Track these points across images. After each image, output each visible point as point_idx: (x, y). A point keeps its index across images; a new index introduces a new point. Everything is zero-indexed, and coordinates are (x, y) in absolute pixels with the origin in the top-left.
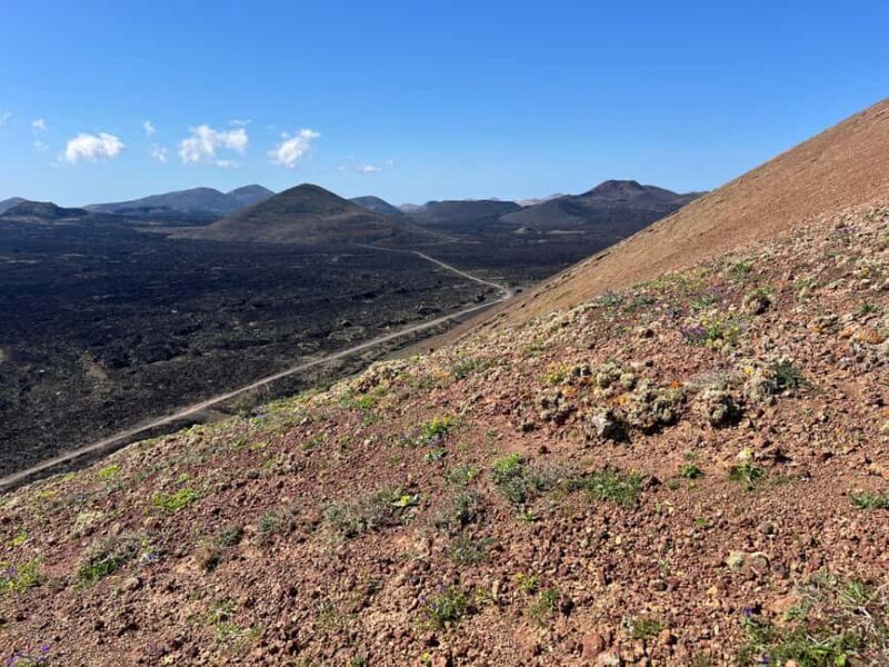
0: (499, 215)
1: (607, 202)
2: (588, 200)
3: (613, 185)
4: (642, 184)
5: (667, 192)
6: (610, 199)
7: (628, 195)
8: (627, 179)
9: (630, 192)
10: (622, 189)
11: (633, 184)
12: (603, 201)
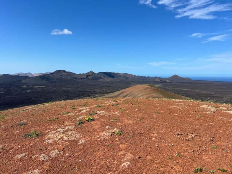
0: (21, 80)
1: (57, 76)
2: (51, 75)
3: (59, 71)
4: (67, 71)
5: (74, 73)
6: (58, 75)
7: (63, 74)
8: (63, 70)
9: (64, 73)
10: (61, 72)
11: (64, 71)
12: (56, 76)
